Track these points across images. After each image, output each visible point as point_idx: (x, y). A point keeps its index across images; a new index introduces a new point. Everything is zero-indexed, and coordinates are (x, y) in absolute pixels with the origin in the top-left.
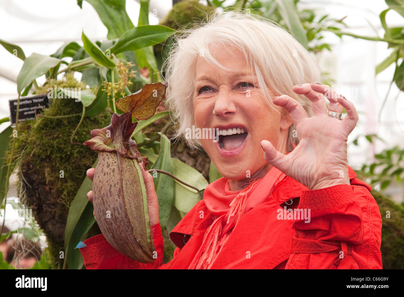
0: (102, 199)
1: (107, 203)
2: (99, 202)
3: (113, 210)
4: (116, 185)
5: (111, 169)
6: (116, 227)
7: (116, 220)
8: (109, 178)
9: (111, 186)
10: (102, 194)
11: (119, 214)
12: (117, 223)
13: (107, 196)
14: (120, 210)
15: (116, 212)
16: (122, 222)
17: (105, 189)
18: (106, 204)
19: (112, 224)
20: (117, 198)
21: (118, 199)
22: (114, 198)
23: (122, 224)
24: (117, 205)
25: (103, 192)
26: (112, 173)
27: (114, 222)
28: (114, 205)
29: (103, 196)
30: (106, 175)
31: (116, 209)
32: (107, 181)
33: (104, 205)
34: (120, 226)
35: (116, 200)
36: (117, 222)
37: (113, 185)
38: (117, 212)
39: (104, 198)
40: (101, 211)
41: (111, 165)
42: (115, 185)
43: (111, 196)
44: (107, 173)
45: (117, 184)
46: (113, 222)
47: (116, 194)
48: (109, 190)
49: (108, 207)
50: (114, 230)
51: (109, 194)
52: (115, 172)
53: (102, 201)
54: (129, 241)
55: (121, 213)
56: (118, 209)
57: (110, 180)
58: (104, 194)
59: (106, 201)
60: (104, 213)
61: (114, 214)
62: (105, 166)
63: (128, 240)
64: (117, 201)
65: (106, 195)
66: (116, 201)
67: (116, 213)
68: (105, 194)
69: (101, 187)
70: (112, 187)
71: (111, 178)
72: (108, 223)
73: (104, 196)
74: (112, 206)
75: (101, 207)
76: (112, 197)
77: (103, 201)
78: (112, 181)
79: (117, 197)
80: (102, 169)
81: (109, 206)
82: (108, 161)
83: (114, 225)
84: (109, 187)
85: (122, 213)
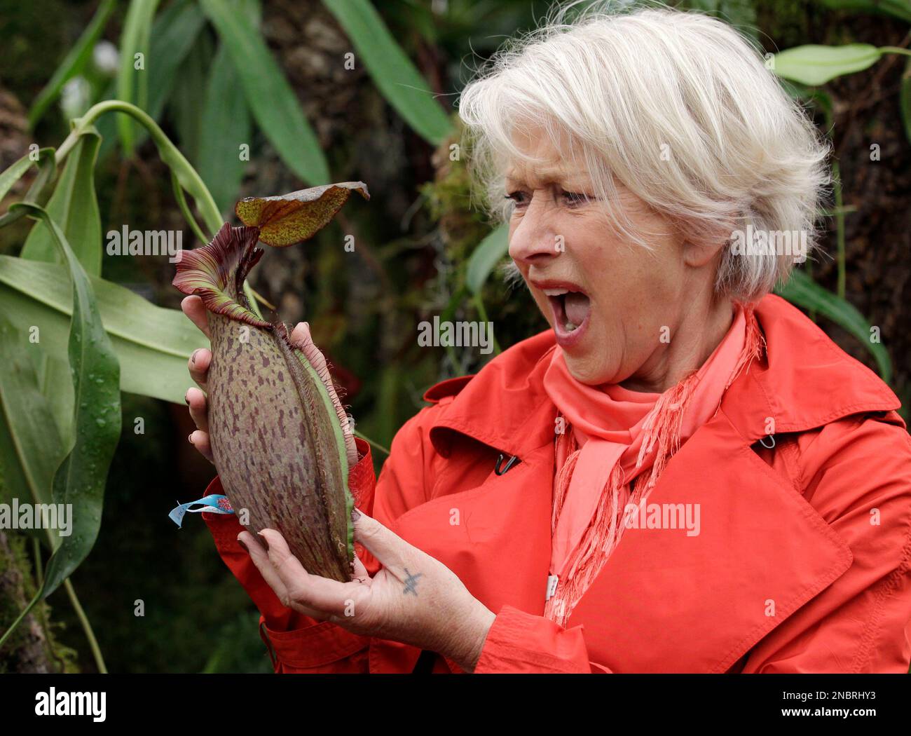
0: (261, 438)
1: (272, 448)
2: (251, 441)
3: (289, 469)
4: (294, 414)
5: (273, 371)
6: (291, 506)
7: (294, 493)
8: (274, 393)
9: (282, 412)
10: (261, 426)
11: (302, 480)
12: (295, 500)
13: (274, 434)
14: (304, 472)
15: (296, 476)
16: (307, 499)
17: (267, 417)
18: (269, 450)
19: (281, 497)
20: (297, 445)
21: (300, 447)
22: (291, 442)
23: (307, 504)
24: (298, 460)
25: (262, 423)
26: (277, 382)
27: (289, 494)
28: (292, 458)
29: (263, 432)
30: (265, 383)
31: (295, 467)
32: (271, 400)
33: (265, 451)
34: (302, 507)
35: (295, 448)
36: (295, 497)
37: (286, 412)
38: (298, 475)
39: (264, 436)
40: (253, 464)
41: (271, 361)
42: (291, 412)
43: (284, 436)
44: (268, 380)
45: (296, 412)
46: (285, 494)
47: (296, 434)
48: (277, 420)
49: (275, 459)
50: (285, 513)
51: (278, 430)
52: (285, 381)
53: (260, 443)
54: (317, 541)
55: (306, 478)
56: (299, 470)
57: (277, 398)
58: (264, 427)
59: (272, 445)
60: (262, 469)
61: (289, 478)
62: (256, 361)
63: (315, 539)
64: (298, 450)
65: (270, 432)
66: (295, 451)
67: (294, 477)
68: (268, 427)
69: (256, 409)
70: (285, 416)
71: (280, 394)
72: (271, 494)
73: (266, 432)
74: (285, 460)
75: (253, 453)
76: (286, 440)
77: (264, 443)
78: (282, 403)
79: (299, 441)
80: (252, 367)
81: (279, 457)
82: (262, 350)
83: (286, 501)
84: (277, 416)
85: (310, 481)
